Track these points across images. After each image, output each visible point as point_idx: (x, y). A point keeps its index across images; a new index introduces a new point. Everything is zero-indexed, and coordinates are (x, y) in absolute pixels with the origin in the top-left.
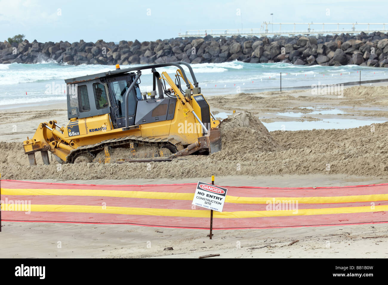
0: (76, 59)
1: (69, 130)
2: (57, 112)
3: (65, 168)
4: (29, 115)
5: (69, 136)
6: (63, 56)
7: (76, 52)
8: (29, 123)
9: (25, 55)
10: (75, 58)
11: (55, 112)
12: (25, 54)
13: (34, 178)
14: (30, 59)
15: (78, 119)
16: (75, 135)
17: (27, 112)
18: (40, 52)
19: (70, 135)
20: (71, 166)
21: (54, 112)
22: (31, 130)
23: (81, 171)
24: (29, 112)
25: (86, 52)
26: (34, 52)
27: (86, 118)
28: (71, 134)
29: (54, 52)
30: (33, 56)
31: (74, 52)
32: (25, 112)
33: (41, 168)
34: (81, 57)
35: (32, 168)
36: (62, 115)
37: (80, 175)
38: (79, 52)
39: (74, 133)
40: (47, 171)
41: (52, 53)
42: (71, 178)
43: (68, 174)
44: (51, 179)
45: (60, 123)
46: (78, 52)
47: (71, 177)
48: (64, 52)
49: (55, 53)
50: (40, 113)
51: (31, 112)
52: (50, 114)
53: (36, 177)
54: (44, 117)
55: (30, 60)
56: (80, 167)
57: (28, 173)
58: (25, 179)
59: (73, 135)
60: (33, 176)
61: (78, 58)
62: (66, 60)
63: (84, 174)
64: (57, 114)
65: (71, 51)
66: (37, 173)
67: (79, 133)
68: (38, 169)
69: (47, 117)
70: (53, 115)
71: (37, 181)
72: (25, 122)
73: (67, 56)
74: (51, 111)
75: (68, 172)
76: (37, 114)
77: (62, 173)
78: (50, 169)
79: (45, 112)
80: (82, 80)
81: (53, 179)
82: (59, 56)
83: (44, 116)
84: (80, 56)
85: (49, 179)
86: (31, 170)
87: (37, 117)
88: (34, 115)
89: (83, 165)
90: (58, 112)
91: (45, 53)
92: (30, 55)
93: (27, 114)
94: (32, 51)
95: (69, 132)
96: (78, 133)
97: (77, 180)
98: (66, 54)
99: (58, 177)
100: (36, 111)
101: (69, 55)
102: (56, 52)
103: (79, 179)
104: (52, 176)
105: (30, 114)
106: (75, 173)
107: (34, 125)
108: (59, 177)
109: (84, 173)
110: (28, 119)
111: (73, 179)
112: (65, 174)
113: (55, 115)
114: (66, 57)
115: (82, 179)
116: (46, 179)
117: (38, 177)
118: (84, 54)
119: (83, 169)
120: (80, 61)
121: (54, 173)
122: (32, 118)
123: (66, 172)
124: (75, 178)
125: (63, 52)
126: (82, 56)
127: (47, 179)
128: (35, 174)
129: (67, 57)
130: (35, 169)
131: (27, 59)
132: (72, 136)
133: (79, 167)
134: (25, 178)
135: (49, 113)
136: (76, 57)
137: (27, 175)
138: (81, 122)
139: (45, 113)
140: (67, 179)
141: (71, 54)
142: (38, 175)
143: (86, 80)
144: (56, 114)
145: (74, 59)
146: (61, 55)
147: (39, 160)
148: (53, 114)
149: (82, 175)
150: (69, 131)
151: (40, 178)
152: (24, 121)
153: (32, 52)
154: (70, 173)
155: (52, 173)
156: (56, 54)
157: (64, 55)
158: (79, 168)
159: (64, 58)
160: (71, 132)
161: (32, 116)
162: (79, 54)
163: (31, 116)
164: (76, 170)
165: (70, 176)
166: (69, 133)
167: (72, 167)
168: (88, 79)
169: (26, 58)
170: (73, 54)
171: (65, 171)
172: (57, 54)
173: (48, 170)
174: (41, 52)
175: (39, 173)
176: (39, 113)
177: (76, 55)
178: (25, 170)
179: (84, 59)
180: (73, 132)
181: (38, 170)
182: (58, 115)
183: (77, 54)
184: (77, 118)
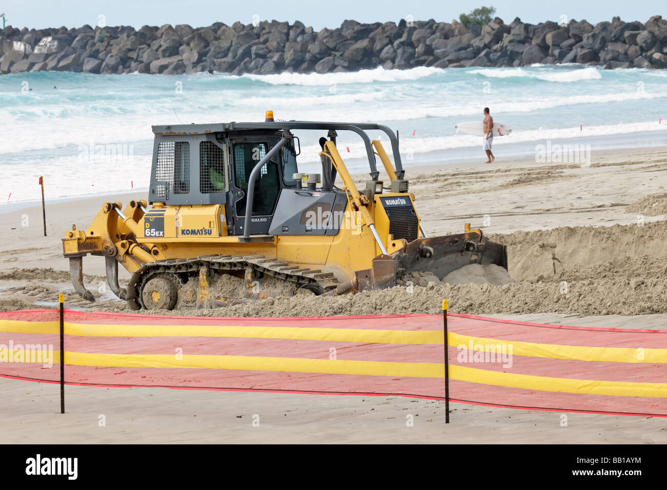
0: (605, 58)
1: (147, 224)
2: (564, 170)
3: (583, 289)
4: (505, 177)
5: (145, 236)
6: (577, 52)
7: (604, 42)
8: (506, 193)
9: (495, 51)
10: (602, 55)
11: (560, 170)
12: (495, 47)
13: (517, 310)
14: (507, 58)
15: (166, 206)
16: (155, 236)
17: (502, 170)
18: (527, 44)
19: (147, 235)
20: (595, 285)
21: (557, 170)
22: (509, 208)
23: (617, 295)
24: (506, 171)
25: (624, 42)
26: (515, 43)
27: (180, 206)
28: (149, 232)
29: (556, 43)
30: (512, 52)
31: (600, 43)
32: (496, 172)
33: (532, 290)
34: (615, 54)
35: (513, 289)
36: (575, 176)
37: (616, 304)
38: (610, 44)
39: (154, 232)
40: (544, 296)
41: (554, 45)
42: (596, 312)
43: (590, 302)
44: (554, 313)
45: (571, 194)
46: (608, 42)
47: (595, 309)
48: (579, 44)
49: (558, 46)
50: (529, 174)
51: (509, 170)
52: (549, 176)
53: (521, 309)
54: (537, 181)
55: (505, 61)
56: (615, 288)
57: (505, 299)
58: (497, 313)
59: (152, 234)
60: (515, 305)
61: (609, 56)
62: (582, 59)
63: (624, 303)
64: (565, 174)
65: (593, 43)
66: (525, 300)
67: (163, 234)
68: (526, 292)
69: (544, 181)
70: (556, 177)
71: (523, 318)
72: (497, 193)
73: (585, 51)
74: (552, 167)
75: (590, 298)
76: (522, 174)
77: (576, 300)
78: (551, 291)
79: (538, 171)
80: (182, 132)
81: (557, 312)
82: (568, 53)
83: (538, 179)
84: (613, 51)
85: (549, 313)
86: (510, 294)
87: (523, 182)
88: (517, 178)
89: (622, 284)
90: (567, 172)
91: (538, 45)
92: (506, 51)
93: (502, 176)
94: (510, 42)
95: (145, 229)
96: (161, 233)
97: (608, 314)
98: (582, 47)
99: (569, 310)
100: (521, 169)
101: (589, 50)
102: (562, 42)
103: (613, 314)
104: (556, 307)
105: (507, 176)
106: (604, 301)
107: (516, 199)
108: (570, 308)
109: (624, 300)
110: (503, 187)
111: (600, 312)
112: (582, 303)
113: (561, 176)
114: (582, 53)
115: (620, 313)
116: (542, 314)
117: (526, 307)
118: (622, 47)
119: (621, 291)
120: (612, 62)
121: (559, 299)
122: (512, 184)
123: (584, 297)
124: (604, 311)
125: (577, 42)
126: (618, 51)
127: (544, 313)
128: (519, 303)
129: (584, 54)
130: (520, 292)
131: (501, 60)
132: (150, 236)
133: (613, 288)
134: (498, 309)
135: (548, 173)
136: (604, 53)
137: (502, 304)
138: (169, 212)
139: (539, 173)
140: (587, 313)
141: (593, 46)
142: (526, 303)
143: (188, 132)
144: (562, 174)
145: (599, 57)
146: (571, 50)
147: (528, 271)
148: (557, 175)
149: (619, 305)
150: (146, 227)
151: (531, 311)
152: (495, 189)
153: (512, 44)
154: (593, 301)
155: (555, 301)
156: (561, 48)
157: (579, 50)
158: (614, 291)
159: (578, 57)
160: (150, 228)
161: (512, 180)
162: (610, 47)
163: (509, 180)
164: (606, 294)
165: (593, 307)
166: (146, 231)
167: (599, 286)
168: (193, 132)
169: (499, 56)
170: (597, 46)
171: (582, 296)
172: (564, 47)
173: (546, 293)
174: (531, 43)
175: (528, 300)
176: (527, 172)
177: (604, 50)
178: (497, 293)
179: (621, 57)
180: (152, 230)
181: (527, 294)
182: (566, 176)
183: (607, 47)
184: (165, 204)
